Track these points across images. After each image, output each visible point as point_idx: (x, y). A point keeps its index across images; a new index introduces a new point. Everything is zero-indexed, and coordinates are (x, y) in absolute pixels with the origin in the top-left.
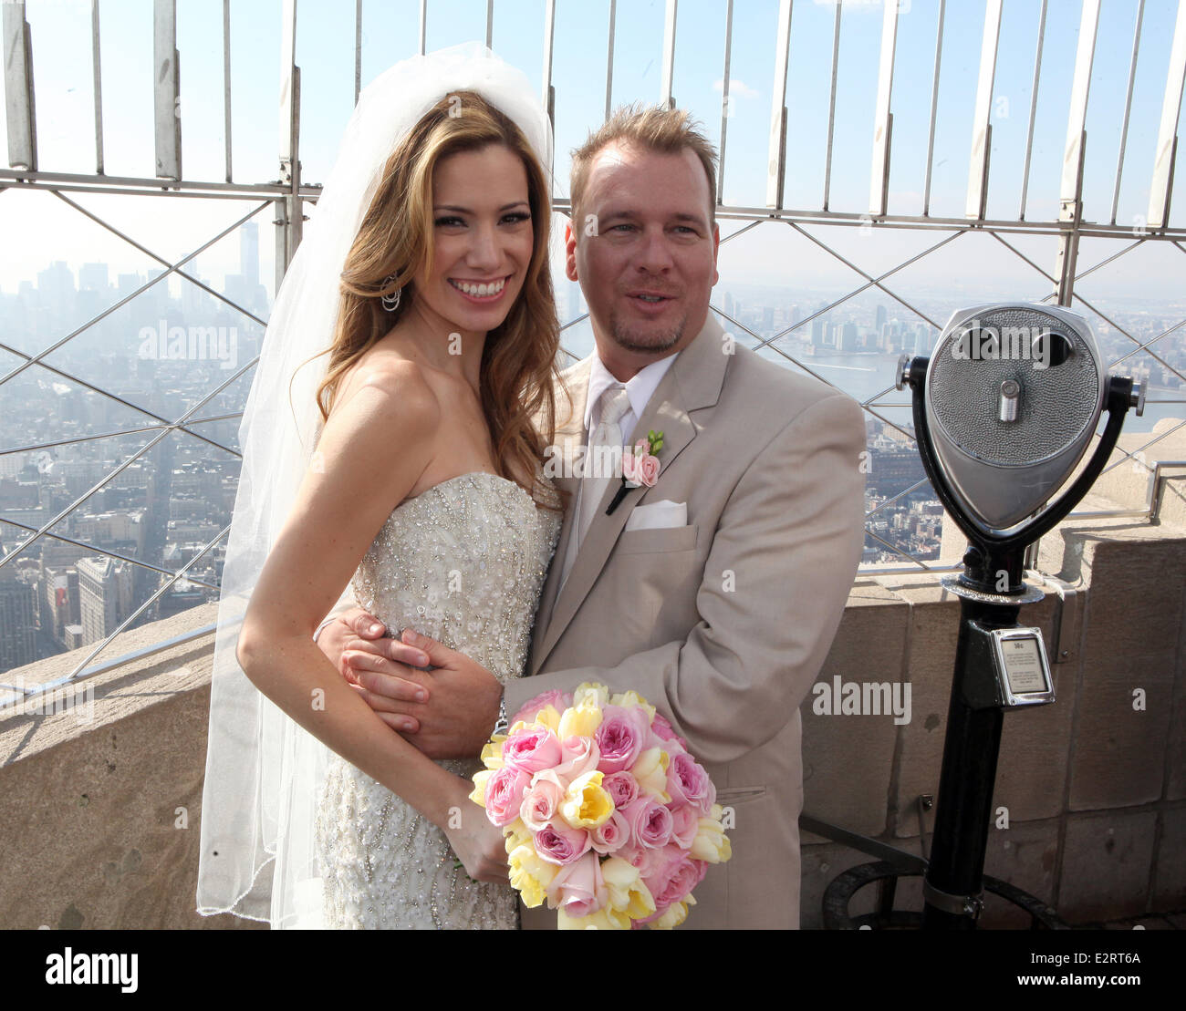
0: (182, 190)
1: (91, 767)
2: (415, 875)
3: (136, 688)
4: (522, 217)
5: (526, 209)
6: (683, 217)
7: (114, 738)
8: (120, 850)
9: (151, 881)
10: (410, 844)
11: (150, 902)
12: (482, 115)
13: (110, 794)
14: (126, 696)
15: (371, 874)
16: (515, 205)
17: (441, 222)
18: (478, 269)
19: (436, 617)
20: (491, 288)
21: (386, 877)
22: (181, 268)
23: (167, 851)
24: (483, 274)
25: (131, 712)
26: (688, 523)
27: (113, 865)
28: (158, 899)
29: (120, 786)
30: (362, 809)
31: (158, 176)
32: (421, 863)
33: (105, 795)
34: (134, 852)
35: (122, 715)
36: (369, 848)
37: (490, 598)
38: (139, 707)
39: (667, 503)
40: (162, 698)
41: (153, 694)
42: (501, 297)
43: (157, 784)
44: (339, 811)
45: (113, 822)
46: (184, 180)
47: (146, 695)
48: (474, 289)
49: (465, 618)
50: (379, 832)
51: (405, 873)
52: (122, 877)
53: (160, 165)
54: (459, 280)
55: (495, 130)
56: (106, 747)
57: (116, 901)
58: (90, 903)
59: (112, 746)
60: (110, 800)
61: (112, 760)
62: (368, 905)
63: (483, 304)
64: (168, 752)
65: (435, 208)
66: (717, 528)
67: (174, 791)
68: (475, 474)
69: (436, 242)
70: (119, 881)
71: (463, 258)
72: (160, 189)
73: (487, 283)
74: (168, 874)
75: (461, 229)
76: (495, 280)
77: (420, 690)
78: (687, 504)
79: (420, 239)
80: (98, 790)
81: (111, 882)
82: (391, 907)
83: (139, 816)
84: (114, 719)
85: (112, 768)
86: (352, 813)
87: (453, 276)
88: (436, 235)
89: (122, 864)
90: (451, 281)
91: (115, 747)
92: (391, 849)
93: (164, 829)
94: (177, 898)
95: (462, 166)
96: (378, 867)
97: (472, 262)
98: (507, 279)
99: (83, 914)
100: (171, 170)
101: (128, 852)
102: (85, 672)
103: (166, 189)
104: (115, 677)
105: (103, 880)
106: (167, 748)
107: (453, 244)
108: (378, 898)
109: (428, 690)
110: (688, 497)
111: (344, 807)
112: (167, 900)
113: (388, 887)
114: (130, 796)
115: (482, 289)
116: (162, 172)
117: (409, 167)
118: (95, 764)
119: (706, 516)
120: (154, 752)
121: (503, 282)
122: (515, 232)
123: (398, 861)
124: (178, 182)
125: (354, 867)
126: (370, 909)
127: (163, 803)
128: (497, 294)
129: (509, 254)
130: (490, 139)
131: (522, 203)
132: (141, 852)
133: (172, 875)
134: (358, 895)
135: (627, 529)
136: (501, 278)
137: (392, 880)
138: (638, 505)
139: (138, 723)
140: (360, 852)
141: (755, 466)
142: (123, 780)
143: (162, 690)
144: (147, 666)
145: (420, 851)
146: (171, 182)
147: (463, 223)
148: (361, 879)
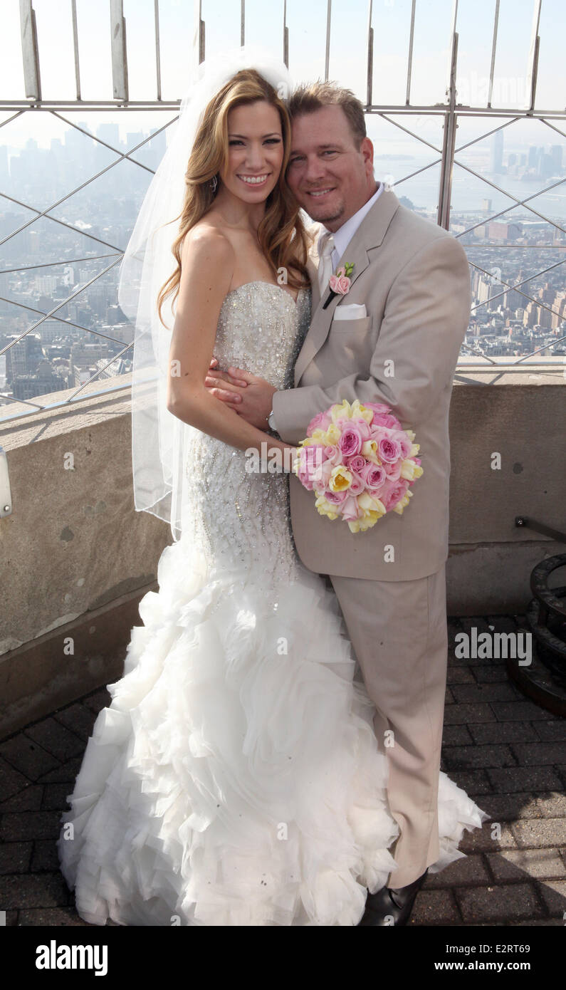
0: (129, 107)
1: (77, 451)
2: (228, 488)
3: (103, 410)
4: (276, 141)
5: (278, 137)
6: (325, 147)
7: (90, 435)
8: (94, 500)
9: (111, 521)
10: (226, 472)
11: (112, 533)
12: (256, 85)
13: (88, 467)
14: (97, 414)
15: (208, 487)
16: (271, 135)
17: (232, 143)
18: (251, 169)
19: (239, 357)
20: (258, 180)
21: (214, 489)
22: (129, 156)
23: (122, 505)
24: (254, 171)
25: (100, 422)
26: (368, 316)
27: (90, 508)
28: (117, 531)
29: (94, 463)
30: (204, 455)
31: (115, 98)
32: (231, 482)
33: (85, 467)
34: (102, 503)
35: (94, 423)
36: (207, 474)
37: (266, 348)
38: (104, 419)
39: (355, 306)
40: (118, 415)
41: (113, 413)
42: (264, 184)
43: (115, 465)
44: (194, 456)
45: (90, 483)
46: (130, 100)
47: (109, 413)
48: (249, 180)
49: (254, 358)
50: (211, 468)
51: (224, 487)
52: (96, 515)
53: (116, 91)
54: (241, 175)
55: (260, 93)
56: (85, 440)
57: (93, 528)
58: (77, 527)
59: (88, 440)
60: (88, 471)
61: (89, 448)
62: (207, 503)
63: (254, 188)
64: (121, 447)
65: (229, 136)
66: (383, 317)
67: (125, 470)
68: (256, 282)
69: (230, 154)
70: (93, 518)
71: (244, 163)
72: (116, 107)
73: (256, 177)
74: (122, 518)
75: (242, 147)
76: (260, 176)
77: (236, 397)
78: (366, 306)
79: (222, 153)
80: (81, 464)
81: (89, 517)
82: (217, 504)
83: (105, 482)
84: (90, 424)
85: (89, 452)
86: (200, 457)
87: (239, 173)
88: (230, 150)
89: (95, 508)
90: (238, 175)
91: (90, 441)
92: (217, 475)
93: (120, 492)
94: (128, 533)
95: (243, 112)
96: (211, 484)
97: (248, 165)
98: (269, 174)
99: (74, 533)
100: (122, 95)
101: (98, 502)
102: (74, 399)
103: (120, 106)
104: (92, 404)
105: (84, 516)
106: (121, 444)
107: (238, 155)
108: (211, 500)
109: (241, 396)
110: (366, 302)
111: (196, 455)
112: (122, 533)
113: (214, 494)
114: (100, 469)
115: (253, 180)
116: (117, 96)
117: (215, 114)
118: (79, 449)
119: (376, 311)
120: (113, 446)
121: (265, 176)
122: (272, 149)
123: (220, 480)
124: (126, 102)
125: (200, 485)
126: (208, 506)
127: (119, 477)
128: (261, 182)
129: (268, 162)
130: (258, 98)
131: (275, 134)
132: (106, 503)
133: (124, 519)
134: (202, 498)
135: (335, 319)
136: (266, 174)
137: (217, 490)
138: (338, 305)
139: (103, 428)
140: (202, 476)
141: (396, 283)
142: (95, 460)
143: (119, 411)
144: (111, 399)
145: (231, 476)
146: (123, 103)
147: (243, 144)
148: (203, 490)
